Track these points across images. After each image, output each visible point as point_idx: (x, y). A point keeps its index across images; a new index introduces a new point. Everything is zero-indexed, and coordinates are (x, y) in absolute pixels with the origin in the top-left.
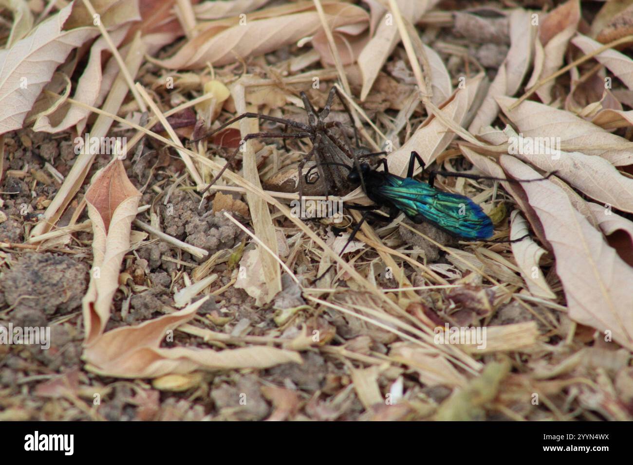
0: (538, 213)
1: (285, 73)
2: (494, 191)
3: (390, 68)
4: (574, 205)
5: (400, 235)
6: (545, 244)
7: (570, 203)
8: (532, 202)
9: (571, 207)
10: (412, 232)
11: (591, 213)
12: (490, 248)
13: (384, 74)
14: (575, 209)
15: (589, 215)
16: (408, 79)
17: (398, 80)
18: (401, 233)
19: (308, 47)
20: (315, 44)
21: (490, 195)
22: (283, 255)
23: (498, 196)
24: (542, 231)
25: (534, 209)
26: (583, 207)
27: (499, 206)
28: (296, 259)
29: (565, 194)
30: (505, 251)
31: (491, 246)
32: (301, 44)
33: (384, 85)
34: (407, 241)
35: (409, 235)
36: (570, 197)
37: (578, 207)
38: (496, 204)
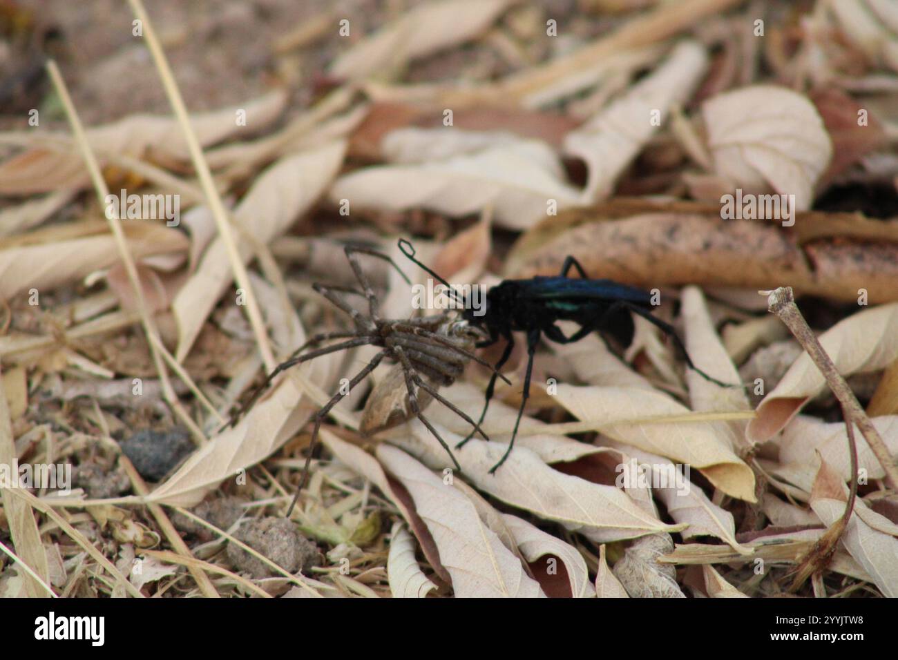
0: (431, 528)
1: (67, 322)
2: (364, 496)
3: (219, 317)
4: (483, 518)
5: (228, 557)
6: (438, 572)
7: (476, 515)
8: (422, 511)
9: (478, 520)
10: (245, 552)
11: (507, 530)
12: (356, 577)
13: (210, 327)
14: (483, 523)
15: (504, 532)
16: (243, 334)
17: (230, 336)
18: (230, 555)
19: (100, 287)
20: (111, 283)
21: (358, 501)
22: (57, 584)
23: (370, 502)
24: (435, 554)
25: (426, 521)
26: (496, 521)
27: (370, 516)
28: (76, 591)
29: (469, 503)
30: (378, 582)
31: (356, 574)
32: (90, 280)
33: (210, 343)
34: (238, 566)
35: (242, 557)
36: (477, 506)
37: (488, 522)
38: (367, 512)
